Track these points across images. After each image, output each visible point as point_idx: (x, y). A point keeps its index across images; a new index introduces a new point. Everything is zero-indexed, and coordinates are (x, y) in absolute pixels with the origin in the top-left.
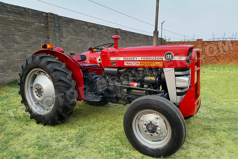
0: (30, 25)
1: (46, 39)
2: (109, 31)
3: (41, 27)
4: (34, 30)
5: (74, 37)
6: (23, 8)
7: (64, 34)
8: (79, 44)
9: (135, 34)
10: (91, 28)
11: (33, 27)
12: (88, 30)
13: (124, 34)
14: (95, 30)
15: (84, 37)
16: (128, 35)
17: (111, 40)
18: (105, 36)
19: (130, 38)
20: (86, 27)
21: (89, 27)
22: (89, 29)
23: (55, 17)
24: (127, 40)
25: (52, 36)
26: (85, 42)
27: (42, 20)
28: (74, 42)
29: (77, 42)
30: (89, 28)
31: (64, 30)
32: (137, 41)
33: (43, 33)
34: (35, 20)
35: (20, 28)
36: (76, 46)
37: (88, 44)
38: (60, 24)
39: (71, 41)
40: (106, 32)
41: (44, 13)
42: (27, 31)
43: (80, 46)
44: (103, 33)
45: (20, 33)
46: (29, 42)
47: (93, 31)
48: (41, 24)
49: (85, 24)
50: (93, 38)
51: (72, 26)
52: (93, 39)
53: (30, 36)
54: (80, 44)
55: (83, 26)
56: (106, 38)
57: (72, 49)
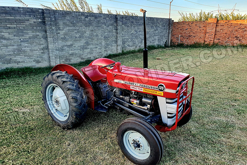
0: (22, 22)
1: (44, 33)
2: (108, 18)
3: (38, 22)
4: (29, 26)
5: (71, 28)
6: (10, 7)
7: (61, 26)
8: (76, 34)
9: (137, 18)
10: (88, 18)
11: (27, 24)
12: (85, 20)
13: (125, 19)
14: (92, 18)
15: (81, 27)
16: (129, 20)
17: (110, 27)
18: (104, 23)
19: (132, 22)
20: (83, 17)
21: (87, 17)
22: (87, 19)
23: (50, 11)
24: (128, 24)
25: (49, 30)
26: (82, 31)
27: (39, 16)
28: (71, 32)
29: (74, 33)
30: (85, 17)
31: (61, 23)
32: (140, 25)
33: (40, 28)
34: (30, 17)
35: (8, 26)
36: (74, 36)
37: (85, 33)
38: (56, 17)
39: (68, 32)
40: (105, 19)
41: (39, 9)
42: (19, 28)
43: (77, 36)
44: (101, 21)
45: (9, 30)
46: (23, 37)
47: (90, 20)
48: (38, 20)
49: (82, 14)
50: (91, 26)
51: (69, 18)
52: (91, 28)
53: (24, 31)
54: (78, 34)
55: (79, 17)
56: (104, 25)
57: (69, 39)
